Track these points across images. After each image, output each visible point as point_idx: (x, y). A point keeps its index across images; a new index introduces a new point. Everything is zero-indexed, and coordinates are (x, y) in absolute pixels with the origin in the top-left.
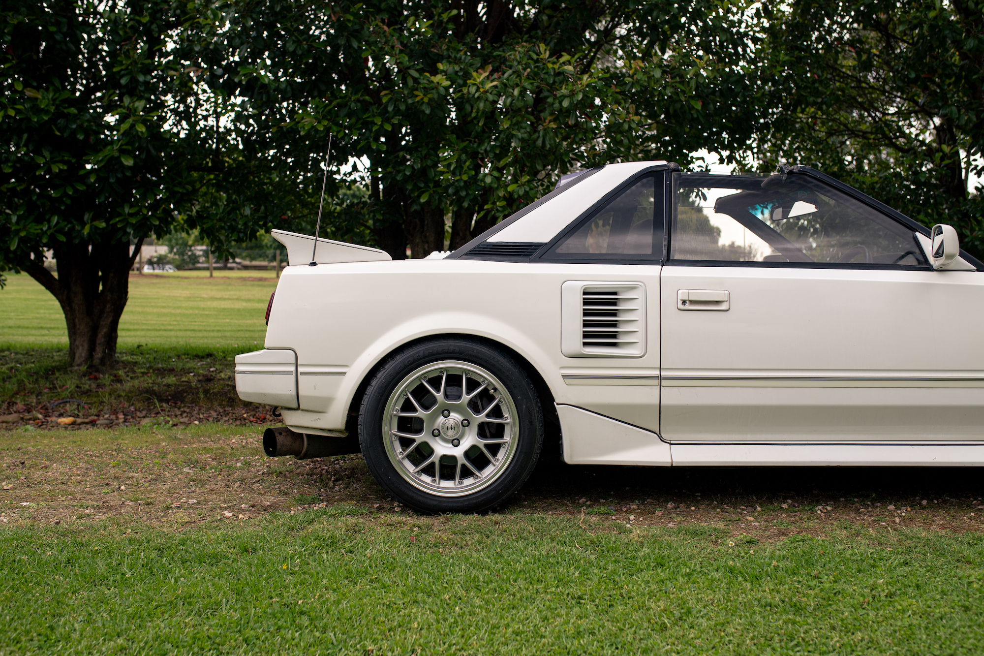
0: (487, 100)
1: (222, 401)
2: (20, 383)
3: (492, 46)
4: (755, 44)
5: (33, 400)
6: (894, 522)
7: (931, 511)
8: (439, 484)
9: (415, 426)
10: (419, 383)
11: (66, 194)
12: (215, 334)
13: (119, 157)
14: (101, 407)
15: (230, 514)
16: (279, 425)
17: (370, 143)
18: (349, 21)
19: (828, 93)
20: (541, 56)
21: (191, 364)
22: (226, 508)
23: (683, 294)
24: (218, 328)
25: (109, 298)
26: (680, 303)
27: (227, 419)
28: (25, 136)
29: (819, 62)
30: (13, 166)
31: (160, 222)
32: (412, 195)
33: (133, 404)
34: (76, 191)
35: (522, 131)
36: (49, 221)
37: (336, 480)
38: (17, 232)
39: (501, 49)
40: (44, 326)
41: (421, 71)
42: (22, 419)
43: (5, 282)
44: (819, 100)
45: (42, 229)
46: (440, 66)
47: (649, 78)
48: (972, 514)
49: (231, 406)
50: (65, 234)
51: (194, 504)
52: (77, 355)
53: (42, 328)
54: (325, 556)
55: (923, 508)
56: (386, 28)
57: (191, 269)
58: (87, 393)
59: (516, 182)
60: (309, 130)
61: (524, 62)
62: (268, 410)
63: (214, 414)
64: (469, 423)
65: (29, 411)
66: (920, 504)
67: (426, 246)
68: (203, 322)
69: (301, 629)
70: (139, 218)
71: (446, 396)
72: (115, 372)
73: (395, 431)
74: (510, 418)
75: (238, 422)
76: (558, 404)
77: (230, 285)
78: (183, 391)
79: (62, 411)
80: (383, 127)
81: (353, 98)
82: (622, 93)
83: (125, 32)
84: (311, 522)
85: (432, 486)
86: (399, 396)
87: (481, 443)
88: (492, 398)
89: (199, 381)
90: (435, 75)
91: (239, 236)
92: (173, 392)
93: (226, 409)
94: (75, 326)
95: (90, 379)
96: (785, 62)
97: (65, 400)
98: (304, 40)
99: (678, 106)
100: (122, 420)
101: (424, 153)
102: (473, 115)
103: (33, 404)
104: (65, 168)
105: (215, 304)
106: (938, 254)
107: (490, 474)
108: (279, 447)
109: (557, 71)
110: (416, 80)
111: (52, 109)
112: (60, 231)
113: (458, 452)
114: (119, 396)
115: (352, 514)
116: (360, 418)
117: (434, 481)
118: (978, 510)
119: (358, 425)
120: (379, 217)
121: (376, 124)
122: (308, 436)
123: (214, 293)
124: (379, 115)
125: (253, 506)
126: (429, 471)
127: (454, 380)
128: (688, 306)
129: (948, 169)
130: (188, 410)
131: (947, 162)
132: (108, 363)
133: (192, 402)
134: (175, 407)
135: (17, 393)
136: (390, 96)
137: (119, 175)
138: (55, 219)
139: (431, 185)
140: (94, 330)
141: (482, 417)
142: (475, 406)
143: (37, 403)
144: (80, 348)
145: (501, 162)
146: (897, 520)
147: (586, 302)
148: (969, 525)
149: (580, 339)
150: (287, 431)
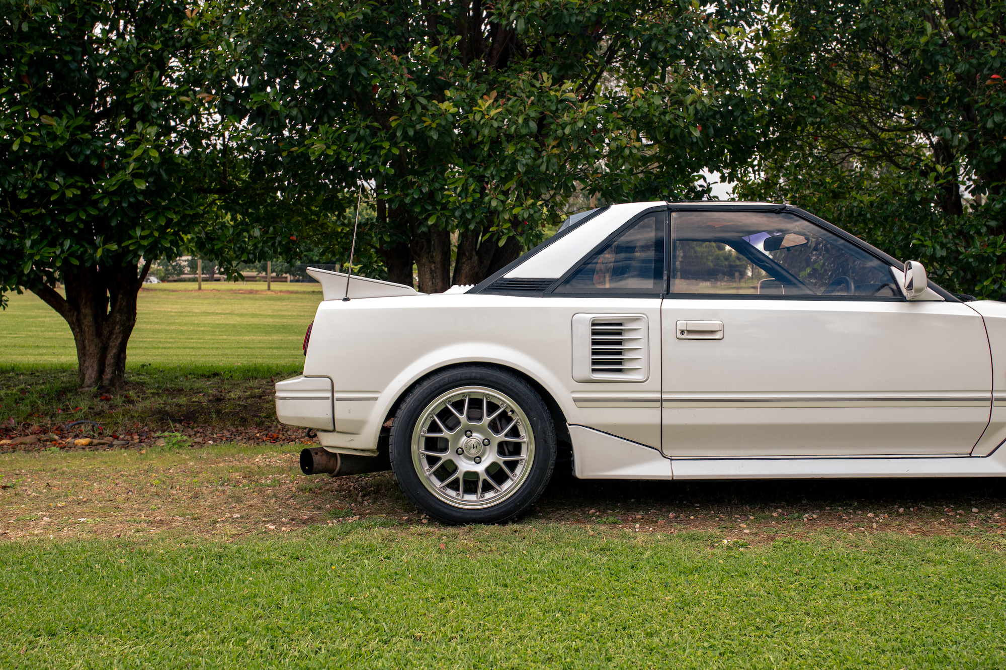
0: (492, 126)
1: (235, 420)
2: (33, 404)
3: (498, 71)
4: (756, 65)
5: (47, 421)
6: (872, 528)
7: (906, 517)
8: (463, 497)
9: (440, 445)
10: (444, 406)
11: (79, 219)
12: (215, 352)
13: (132, 181)
14: (116, 428)
15: (273, 527)
16: (314, 446)
17: (378, 167)
18: (358, 50)
19: (826, 114)
20: (544, 85)
21: (200, 384)
22: (268, 522)
23: (682, 324)
24: (217, 346)
25: (118, 320)
26: (679, 333)
27: (240, 438)
28: (40, 163)
29: (817, 83)
30: (29, 193)
31: (171, 245)
32: (420, 218)
33: (146, 425)
34: (89, 215)
35: (527, 156)
36: (62, 245)
37: (364, 496)
38: (32, 256)
39: (506, 74)
40: (41, 344)
41: (429, 98)
42: (39, 440)
43: (7, 303)
44: (818, 120)
45: (55, 253)
46: (448, 93)
47: (649, 105)
48: (943, 520)
49: (243, 426)
50: (78, 258)
51: (237, 518)
52: (87, 376)
53: (38, 347)
54: (366, 561)
55: (899, 515)
56: (395, 57)
57: (175, 281)
58: (100, 414)
59: (522, 204)
60: (320, 156)
61: (528, 90)
62: (279, 430)
63: (227, 434)
64: (489, 442)
65: (45, 432)
66: (897, 512)
67: (433, 266)
68: (200, 339)
69: (356, 620)
70: (151, 240)
71: (469, 418)
72: (125, 393)
73: (422, 450)
74: (526, 437)
75: (252, 442)
76: (570, 425)
77: (220, 298)
78: (195, 411)
79: (78, 432)
80: (391, 151)
81: (362, 125)
82: (623, 119)
83: (139, 61)
84: (348, 533)
85: (457, 499)
86: (426, 419)
87: (501, 460)
88: (510, 420)
89: (210, 401)
90: (443, 102)
91: (248, 257)
92: (185, 413)
93: (239, 428)
94: (84, 347)
95: (102, 400)
96: (784, 85)
97: (79, 422)
98: (314, 68)
99: (678, 131)
100: (138, 441)
101: (432, 176)
102: (480, 139)
103: (49, 426)
104: (79, 193)
105: (209, 319)
106: (910, 286)
107: (509, 487)
108: (315, 465)
109: (560, 99)
110: (424, 107)
111: (67, 136)
112: (72, 255)
113: (480, 468)
114: (133, 417)
115: (384, 525)
116: (391, 439)
117: (458, 495)
118: (949, 516)
119: (388, 445)
120: (387, 239)
121: (384, 148)
122: (341, 455)
123: (204, 308)
124: (388, 140)
125: (292, 520)
126: (454, 485)
127: (476, 403)
128: (685, 336)
129: (942, 188)
130: (201, 430)
131: (941, 181)
132: (118, 384)
133: (205, 422)
134: (189, 427)
135: (30, 415)
136: (398, 121)
137: (132, 200)
138: (67, 243)
139: (439, 208)
140: (104, 350)
141: (501, 437)
142: (494, 427)
143: (51, 424)
144: (90, 369)
145: (506, 185)
146: (875, 525)
147: (594, 333)
148: (938, 530)
149: (589, 366)
150: (322, 450)
